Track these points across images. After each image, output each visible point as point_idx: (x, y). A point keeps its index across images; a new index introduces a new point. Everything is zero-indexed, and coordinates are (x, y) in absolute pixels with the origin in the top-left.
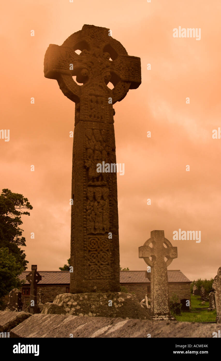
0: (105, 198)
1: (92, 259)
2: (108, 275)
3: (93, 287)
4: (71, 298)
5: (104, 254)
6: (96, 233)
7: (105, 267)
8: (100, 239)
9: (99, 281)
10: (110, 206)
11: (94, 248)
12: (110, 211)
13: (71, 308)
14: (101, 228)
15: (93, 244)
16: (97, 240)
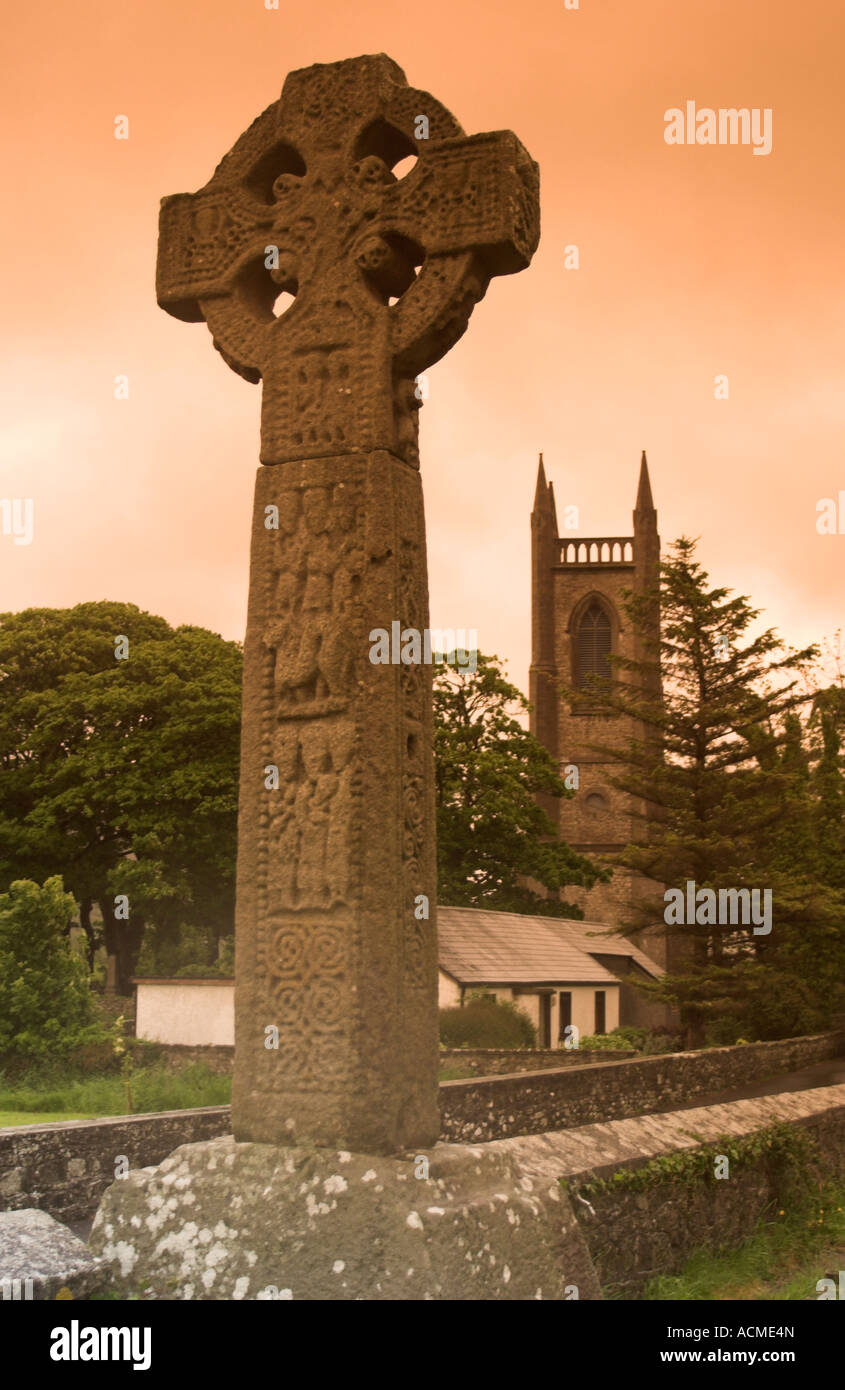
0: (337, 763)
1: (286, 1009)
2: (339, 1077)
3: (283, 1120)
4: (183, 1160)
5: (326, 990)
6: (299, 907)
7: (331, 1046)
8: (311, 930)
9: (306, 1099)
10: (354, 794)
11: (292, 968)
12: (353, 818)
13: (167, 1197)
14: (316, 888)
15: (287, 953)
16: (303, 937)
